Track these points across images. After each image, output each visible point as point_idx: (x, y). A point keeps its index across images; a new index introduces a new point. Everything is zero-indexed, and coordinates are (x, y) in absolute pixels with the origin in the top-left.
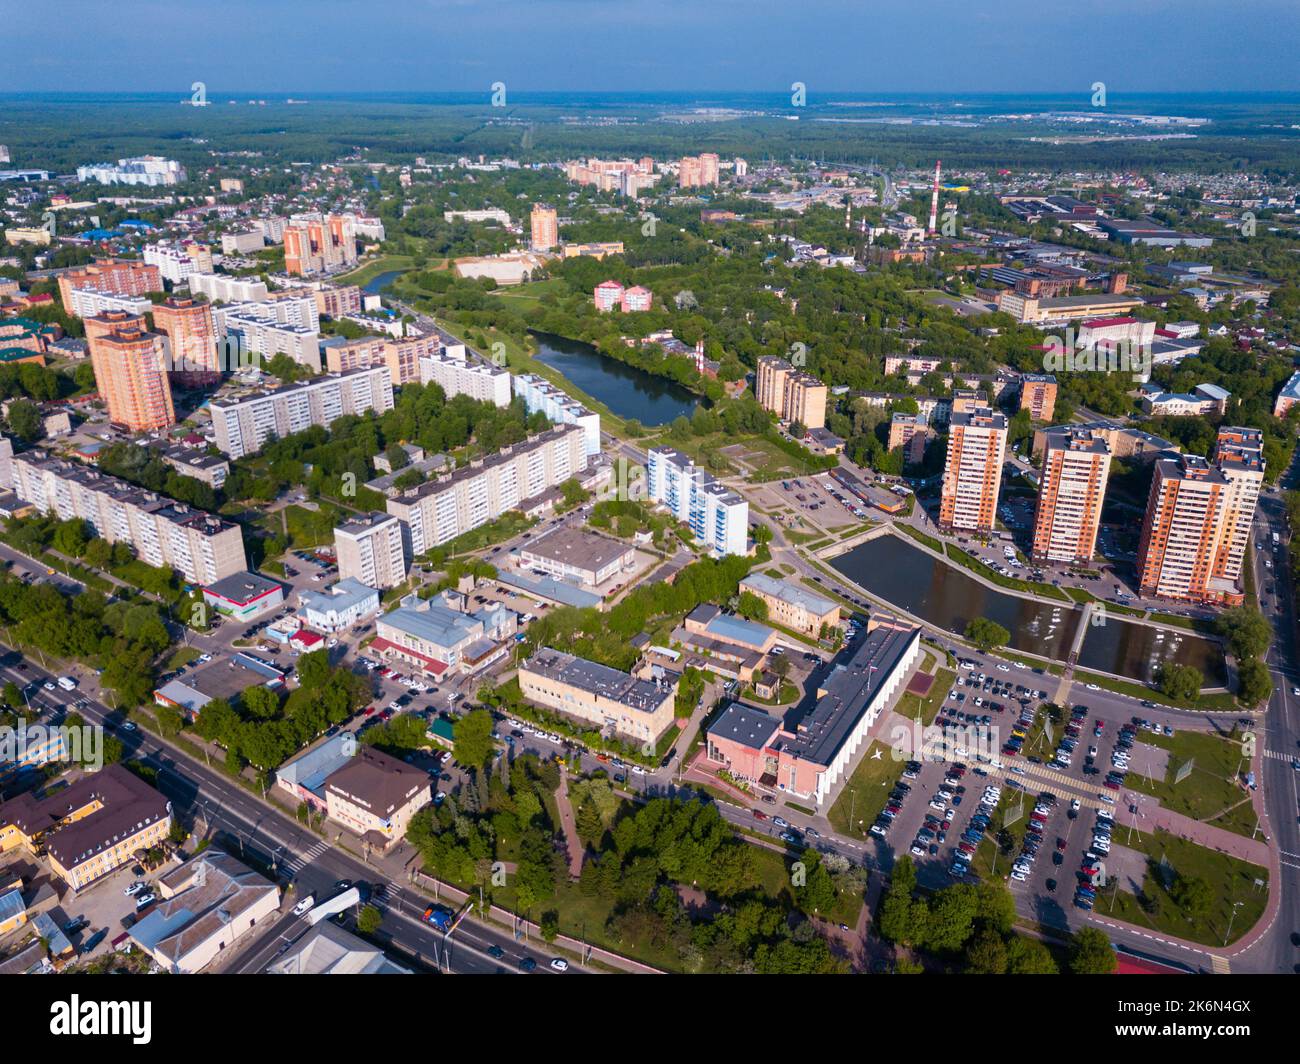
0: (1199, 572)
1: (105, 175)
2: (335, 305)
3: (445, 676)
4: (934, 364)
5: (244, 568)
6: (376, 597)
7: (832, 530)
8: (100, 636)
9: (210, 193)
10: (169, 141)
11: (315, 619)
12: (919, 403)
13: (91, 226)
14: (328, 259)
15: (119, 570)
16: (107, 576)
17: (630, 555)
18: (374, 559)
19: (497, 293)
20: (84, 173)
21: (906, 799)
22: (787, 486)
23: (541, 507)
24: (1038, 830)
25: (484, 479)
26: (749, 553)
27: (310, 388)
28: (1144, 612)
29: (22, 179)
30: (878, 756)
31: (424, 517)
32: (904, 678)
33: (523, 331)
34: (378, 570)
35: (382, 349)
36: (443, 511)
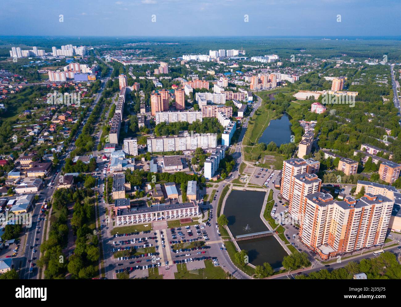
0: (313, 239)
1: (256, 59)
3: (109, 172)
4: (378, 151)
5: (117, 143)
6: (124, 155)
7: (249, 184)
8: (83, 145)
14: (264, 86)
17: (181, 167)
18: (129, 147)
19: (294, 102)
20: (252, 58)
21: (133, 235)
22: (263, 170)
23: (189, 152)
24: (141, 257)
25: (173, 139)
26: (212, 179)
27: (179, 113)
28: (289, 243)
29: (239, 59)
30: (146, 226)
31: (153, 144)
32: (184, 217)
33: (280, 113)
34: (130, 150)
35: (216, 108)
36: (158, 144)
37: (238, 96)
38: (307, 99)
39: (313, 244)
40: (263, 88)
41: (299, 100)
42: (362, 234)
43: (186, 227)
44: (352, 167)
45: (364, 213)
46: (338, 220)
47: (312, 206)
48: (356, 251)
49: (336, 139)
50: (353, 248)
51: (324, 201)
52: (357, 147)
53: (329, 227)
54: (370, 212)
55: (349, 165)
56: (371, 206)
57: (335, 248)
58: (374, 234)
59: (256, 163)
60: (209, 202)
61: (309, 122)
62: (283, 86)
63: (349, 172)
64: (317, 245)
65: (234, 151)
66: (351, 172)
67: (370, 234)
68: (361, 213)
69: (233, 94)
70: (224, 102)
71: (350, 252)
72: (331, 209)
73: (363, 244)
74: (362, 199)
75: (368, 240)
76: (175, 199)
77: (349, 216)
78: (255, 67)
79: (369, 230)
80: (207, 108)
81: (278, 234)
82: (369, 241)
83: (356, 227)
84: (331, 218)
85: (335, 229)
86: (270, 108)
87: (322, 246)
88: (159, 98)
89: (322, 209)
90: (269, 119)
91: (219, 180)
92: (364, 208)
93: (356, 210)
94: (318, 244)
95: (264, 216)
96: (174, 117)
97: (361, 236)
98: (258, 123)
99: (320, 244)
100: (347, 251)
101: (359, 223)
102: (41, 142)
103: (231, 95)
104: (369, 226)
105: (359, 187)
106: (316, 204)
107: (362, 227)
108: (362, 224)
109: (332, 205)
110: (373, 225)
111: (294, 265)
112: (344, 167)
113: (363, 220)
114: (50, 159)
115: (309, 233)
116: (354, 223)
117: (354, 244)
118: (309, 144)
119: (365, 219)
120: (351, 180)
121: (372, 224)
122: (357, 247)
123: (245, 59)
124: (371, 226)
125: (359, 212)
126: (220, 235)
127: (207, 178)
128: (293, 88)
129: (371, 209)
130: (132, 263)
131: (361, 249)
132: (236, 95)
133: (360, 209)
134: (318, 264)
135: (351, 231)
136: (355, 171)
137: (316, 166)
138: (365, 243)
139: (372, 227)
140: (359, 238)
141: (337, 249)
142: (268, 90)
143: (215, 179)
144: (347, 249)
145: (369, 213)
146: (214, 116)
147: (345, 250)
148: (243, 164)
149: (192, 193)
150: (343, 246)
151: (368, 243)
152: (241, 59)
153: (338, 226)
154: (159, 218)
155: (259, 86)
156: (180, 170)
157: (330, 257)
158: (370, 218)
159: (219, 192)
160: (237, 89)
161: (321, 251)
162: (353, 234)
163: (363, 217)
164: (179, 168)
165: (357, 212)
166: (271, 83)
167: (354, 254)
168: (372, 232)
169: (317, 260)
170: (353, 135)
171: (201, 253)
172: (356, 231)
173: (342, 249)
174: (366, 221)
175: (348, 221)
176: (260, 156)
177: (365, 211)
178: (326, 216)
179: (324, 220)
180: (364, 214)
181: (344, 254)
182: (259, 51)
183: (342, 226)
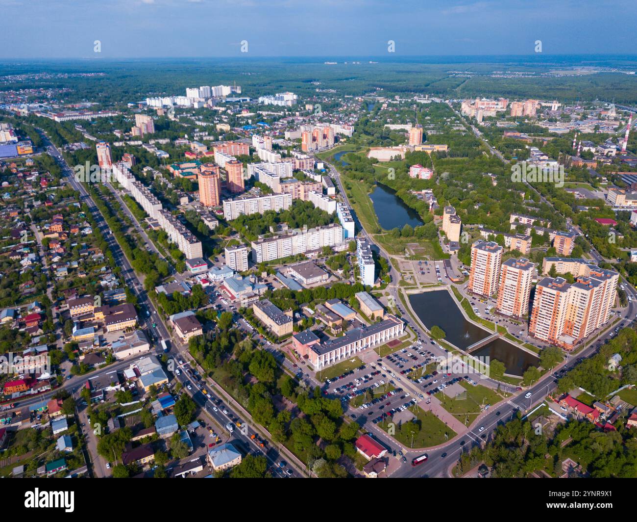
0: (553, 331)
1: (267, 100)
2: (303, 166)
3: (234, 301)
4: (533, 221)
5: (202, 256)
6: (232, 273)
7: (421, 284)
8: (151, 268)
9: (298, 111)
10: (304, 83)
11: (212, 276)
12: (505, 237)
13: (248, 123)
14: (320, 144)
15: (171, 251)
16: (167, 252)
17: (326, 276)
18: (236, 260)
19: (378, 165)
20: (261, 99)
21: (349, 376)
22: (421, 264)
23: (313, 254)
24: (385, 398)
25: (290, 240)
26: (375, 285)
28: (523, 342)
29: (239, 101)
30: (353, 361)
31: (263, 249)
32: (389, 340)
33: (372, 183)
34: (237, 264)
35: (299, 186)
36: (271, 249)
38: (391, 160)
39: (551, 336)
40: (319, 148)
42: (596, 314)
43: (401, 351)
44: (528, 243)
45: (600, 291)
46: (578, 304)
53: (566, 314)
54: (603, 289)
55: (526, 241)
57: (574, 335)
59: (407, 256)
63: (526, 250)
64: (557, 337)
66: (528, 250)
70: (290, 174)
73: (595, 325)
74: (592, 277)
76: (355, 320)
77: (590, 297)
79: (601, 308)
81: (503, 335)
84: (568, 304)
85: (574, 315)
86: (355, 178)
89: (563, 294)
90: (365, 193)
91: (382, 285)
92: (600, 286)
94: (558, 335)
95: (471, 318)
96: (253, 206)
97: (595, 317)
98: (359, 201)
102: (63, 275)
104: (601, 304)
105: (548, 266)
106: (556, 291)
107: (596, 307)
112: (519, 245)
114: (117, 298)
115: (546, 325)
116: (593, 305)
123: (248, 100)
126: (447, 351)
130: (382, 407)
131: (594, 331)
134: (568, 357)
135: (590, 313)
141: (578, 336)
144: (585, 334)
146: (297, 197)
148: (392, 259)
149: (378, 307)
150: (582, 332)
151: (599, 324)
152: (243, 100)
153: (579, 310)
154: (363, 347)
155: (314, 146)
156: (326, 280)
158: (603, 296)
160: (289, 152)
161: (564, 342)
162: (591, 316)
164: (324, 278)
165: (596, 291)
168: (603, 310)
172: (594, 312)
175: (589, 302)
182: (255, 86)
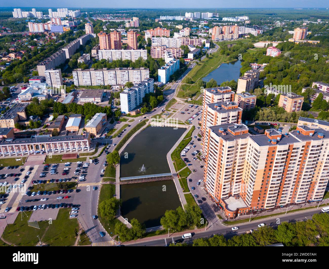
17: (98, 100)
18: (51, 78)
19: (252, 49)
22: (192, 106)
23: (118, 87)
25: (101, 72)
26: (129, 113)
27: (123, 50)
28: (189, 191)
29: (211, 19)
30: (17, 160)
31: (79, 76)
32: (71, 152)
33: (233, 58)
34: (52, 82)
35: (164, 49)
36: (85, 77)
37: (194, 42)
38: (265, 47)
39: (217, 193)
40: (225, 39)
41: (257, 48)
42: (288, 184)
43: (66, 164)
44: (296, 102)
45: (293, 153)
46: (252, 163)
47: (215, 140)
48: (279, 207)
49: (285, 77)
50: (274, 204)
51: (233, 133)
52: (308, 85)
53: (240, 172)
54: (303, 152)
55: (291, 99)
56: (304, 143)
57: (247, 201)
58: (307, 185)
59: (188, 100)
60: (112, 137)
61: (261, 65)
62: (245, 38)
63: (291, 109)
64: (222, 197)
65: (170, 88)
66: (293, 109)
67: (302, 185)
68: (286, 153)
69: (189, 40)
71: (269, 209)
72: (242, 145)
73: (289, 198)
74: (292, 133)
75: (298, 193)
76: (74, 132)
77: (268, 156)
78: (224, 24)
79: (300, 178)
80: (155, 48)
81: (180, 178)
82: (299, 195)
83: (279, 173)
84: (242, 159)
85: (248, 176)
86: (224, 54)
87: (230, 198)
88: (107, 37)
89: (227, 144)
90: (221, 62)
91: (138, 114)
92: (293, 145)
93: (280, 147)
94: (223, 195)
95: (171, 155)
96: (118, 55)
97: (287, 187)
98: (207, 65)
99: (228, 195)
100: (265, 208)
101: (283, 167)
103: (188, 41)
104: (299, 173)
105: (300, 124)
106: (220, 138)
107: (288, 174)
108: (289, 169)
109: (244, 140)
110: (307, 172)
111: (176, 224)
112: (285, 103)
113: (290, 164)
115: (213, 178)
116: (276, 168)
117: (276, 198)
118: (250, 79)
119: (294, 163)
120: (292, 118)
121: (305, 170)
122: (281, 202)
123: (217, 19)
124: (304, 173)
125: (284, 151)
126: (102, 176)
127: (124, 112)
128: (254, 39)
129: (304, 148)
131: (287, 206)
132: (193, 41)
133: (286, 147)
134: (217, 225)
135: (271, 179)
136: (299, 107)
137: (252, 101)
138: (293, 197)
139: (305, 175)
140: (284, 189)
141: (250, 203)
142: (229, 41)
143: (133, 113)
144: (266, 205)
145: (301, 154)
147: (262, 206)
148: (174, 100)
149: (92, 126)
150: (259, 201)
151: (298, 198)
152: (214, 19)
153: (251, 171)
154: (38, 151)
155: (220, 37)
156: (97, 103)
157: (239, 215)
158: (302, 162)
159: (130, 127)
161: (227, 206)
162: (274, 184)
163: (291, 160)
164: (96, 101)
165: (280, 151)
166: (232, 34)
167: (275, 211)
168: (305, 182)
169: (218, 218)
170: (306, 74)
171: (63, 198)
172: (279, 180)
173: (258, 204)
174: (296, 165)
175: (266, 163)
176: (196, 93)
177: (293, 151)
178: (236, 156)
179: (232, 161)
180: (292, 155)
181: (261, 212)
183: (256, 171)
